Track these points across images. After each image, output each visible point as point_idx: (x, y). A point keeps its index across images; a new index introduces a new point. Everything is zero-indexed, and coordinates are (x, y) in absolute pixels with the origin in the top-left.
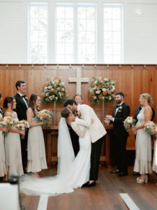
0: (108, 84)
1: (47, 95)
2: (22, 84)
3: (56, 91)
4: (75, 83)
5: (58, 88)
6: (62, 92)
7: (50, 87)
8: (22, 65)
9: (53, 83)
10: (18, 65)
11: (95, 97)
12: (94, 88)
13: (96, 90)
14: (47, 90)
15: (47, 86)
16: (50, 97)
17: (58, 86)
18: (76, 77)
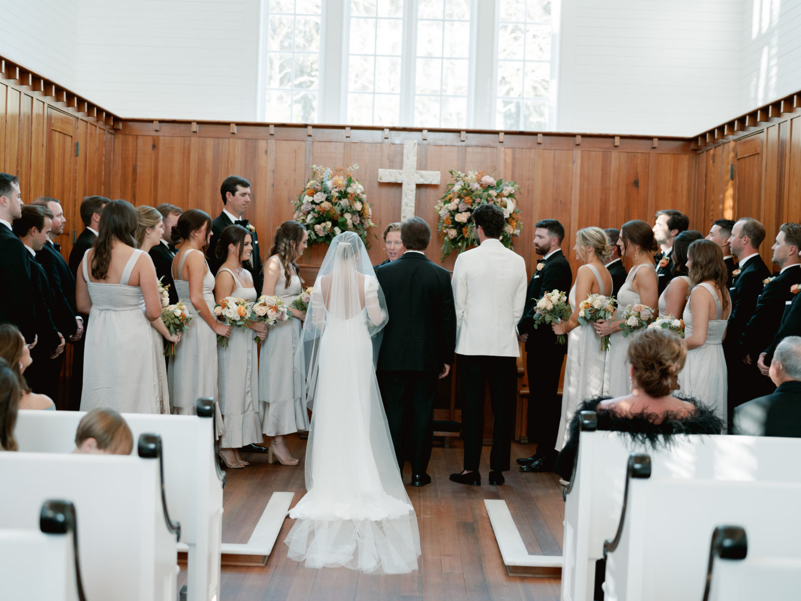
0: (493, 193)
1: (309, 219)
2: (240, 189)
3: (337, 209)
4: (400, 185)
5: (344, 202)
6: (354, 213)
7: (319, 197)
8: (238, 124)
9: (329, 184)
10: (228, 124)
11: (453, 233)
12: (452, 206)
13: (457, 211)
14: (310, 207)
15: (312, 195)
16: (317, 227)
17: (344, 195)
18: (401, 168)
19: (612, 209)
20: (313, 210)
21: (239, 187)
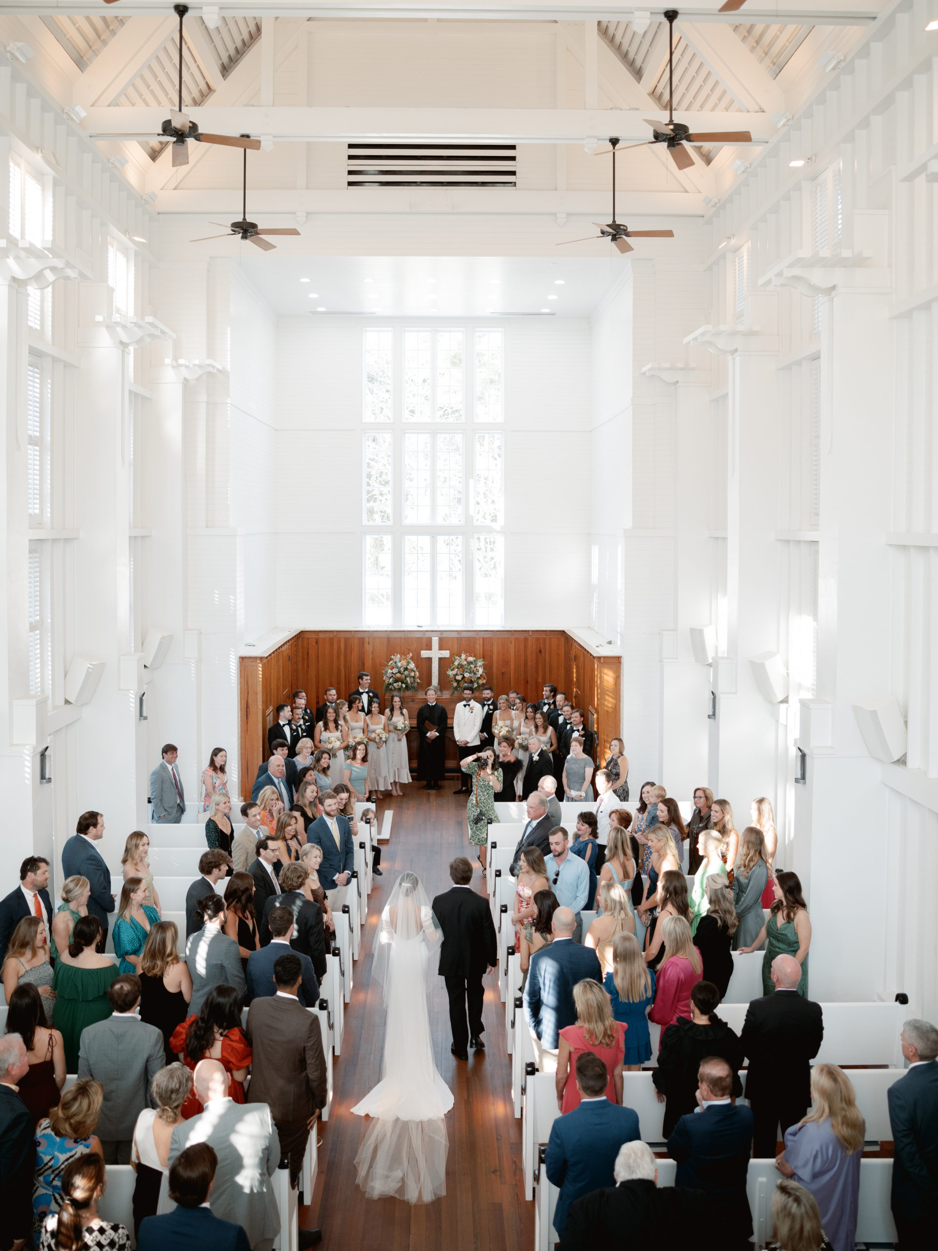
0: (472, 666)
3: (403, 676)
4: (431, 659)
5: (406, 673)
6: (411, 677)
7: (395, 671)
9: (399, 664)
11: (455, 684)
12: (454, 672)
13: (457, 674)
14: (391, 675)
15: (392, 669)
16: (395, 684)
17: (406, 669)
18: (431, 650)
19: (529, 664)
20: (392, 676)
21: (364, 677)
